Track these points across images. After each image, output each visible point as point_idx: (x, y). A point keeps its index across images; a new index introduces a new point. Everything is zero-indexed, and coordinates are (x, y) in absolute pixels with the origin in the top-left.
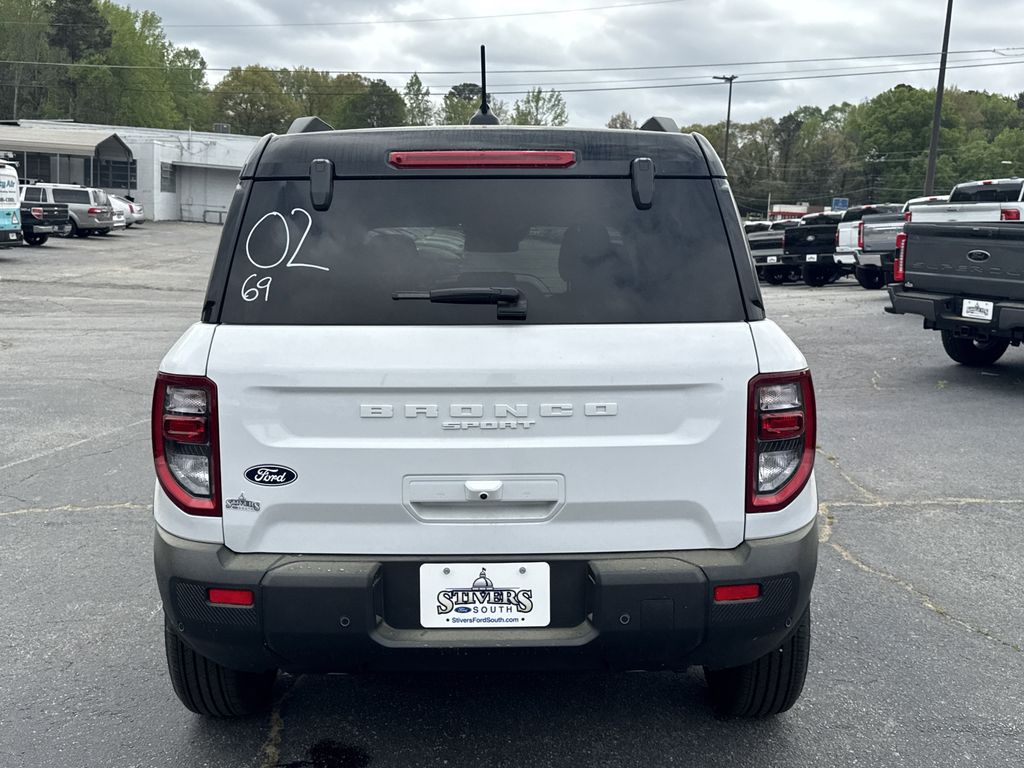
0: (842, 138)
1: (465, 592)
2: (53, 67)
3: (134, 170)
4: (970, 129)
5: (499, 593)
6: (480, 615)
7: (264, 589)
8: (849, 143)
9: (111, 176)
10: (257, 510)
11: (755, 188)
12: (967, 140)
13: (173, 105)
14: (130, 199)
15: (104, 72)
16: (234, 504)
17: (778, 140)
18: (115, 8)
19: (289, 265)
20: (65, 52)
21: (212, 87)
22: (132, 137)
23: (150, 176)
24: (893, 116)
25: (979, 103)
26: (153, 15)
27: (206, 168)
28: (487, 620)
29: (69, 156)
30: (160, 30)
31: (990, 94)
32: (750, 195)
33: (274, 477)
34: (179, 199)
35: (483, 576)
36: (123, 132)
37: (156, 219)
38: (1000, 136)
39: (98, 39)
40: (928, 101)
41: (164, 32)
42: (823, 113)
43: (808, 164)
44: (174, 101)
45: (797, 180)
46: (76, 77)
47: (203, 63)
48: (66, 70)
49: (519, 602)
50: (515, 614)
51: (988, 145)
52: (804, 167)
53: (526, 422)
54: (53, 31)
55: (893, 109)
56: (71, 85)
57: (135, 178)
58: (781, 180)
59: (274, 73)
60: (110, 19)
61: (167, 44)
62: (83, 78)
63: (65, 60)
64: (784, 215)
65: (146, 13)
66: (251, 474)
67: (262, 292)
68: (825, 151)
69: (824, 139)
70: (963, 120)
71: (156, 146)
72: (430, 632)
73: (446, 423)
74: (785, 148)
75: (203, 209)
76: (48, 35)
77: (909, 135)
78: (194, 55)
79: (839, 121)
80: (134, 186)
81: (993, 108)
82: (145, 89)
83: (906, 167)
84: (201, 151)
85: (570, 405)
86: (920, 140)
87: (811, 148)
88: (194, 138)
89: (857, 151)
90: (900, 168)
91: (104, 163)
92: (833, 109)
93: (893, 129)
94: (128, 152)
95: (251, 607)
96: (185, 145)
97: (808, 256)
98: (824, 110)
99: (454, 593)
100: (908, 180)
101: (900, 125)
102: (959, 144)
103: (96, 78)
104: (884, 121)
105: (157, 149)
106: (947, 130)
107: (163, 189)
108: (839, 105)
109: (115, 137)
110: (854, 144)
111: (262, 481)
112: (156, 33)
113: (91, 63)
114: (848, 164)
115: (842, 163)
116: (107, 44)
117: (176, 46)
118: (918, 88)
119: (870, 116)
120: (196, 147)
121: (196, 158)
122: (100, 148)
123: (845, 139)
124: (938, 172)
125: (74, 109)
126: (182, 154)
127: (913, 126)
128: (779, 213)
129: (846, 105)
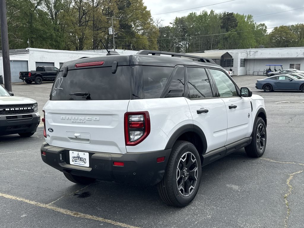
1: (76, 157)
2: (222, 35)
3: (233, 62)
5: (81, 158)
6: (78, 163)
9: (226, 64)
10: (50, 137)
13: (255, 41)
14: (231, 70)
15: (235, 34)
16: (47, 135)
18: (239, 15)
20: (225, 30)
21: (268, 34)
22: (232, 52)
23: (237, 63)
26: (251, 15)
27: (254, 59)
28: (79, 164)
29: (215, 59)
30: (252, 19)
33: (51, 130)
34: (246, 69)
35: (78, 154)
36: (230, 51)
37: (238, 75)
39: (234, 25)
41: (254, 20)
44: (256, 40)
46: (227, 36)
47: (266, 27)
48: (225, 34)
49: (84, 161)
50: (83, 163)
53: (84, 121)
54: (222, 25)
56: (226, 39)
57: (233, 63)
59: (289, 27)
60: (238, 19)
61: (254, 23)
62: (229, 36)
63: (225, 32)
65: (249, 15)
71: (239, 54)
73: (72, 121)
75: (253, 71)
76: (221, 26)
78: (263, 25)
80: (232, 66)
82: (246, 37)
84: (253, 54)
85: (91, 118)
88: (251, 51)
91: (225, 61)
94: (231, 57)
96: (249, 53)
99: (74, 157)
103: (233, 36)
105: (240, 55)
107: (241, 66)
109: (227, 53)
112: (251, 20)
113: (231, 32)
116: (236, 26)
117: (257, 23)
120: (252, 53)
121: (251, 57)
122: (222, 56)
125: (227, 45)
126: (248, 56)
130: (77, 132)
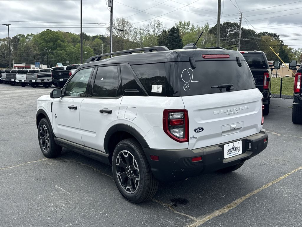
0: (32, 44)
1: (231, 149)
4: (69, 43)
5: (235, 148)
6: (233, 154)
7: (204, 156)
8: (35, 46)
10: (196, 139)
11: (7, 59)
12: (68, 46)
16: (192, 138)
17: (12, 44)
19: (192, 81)
24: (47, 38)
25: (70, 36)
28: (234, 154)
31: (72, 33)
32: (6, 61)
33: (200, 130)
35: (233, 145)
38: (77, 45)
40: (56, 34)
42: (25, 36)
43: (23, 52)
45: (20, 57)
49: (238, 150)
51: (74, 48)
52: (22, 52)
55: (47, 36)
58: (15, 56)
64: (18, 67)
66: (195, 131)
67: (188, 88)
68: (28, 48)
69: (27, 44)
70: (66, 40)
72: (226, 159)
73: (227, 114)
74: (15, 46)
77: (52, 44)
79: (31, 39)
81: (74, 37)
83: (52, 53)
86: (55, 46)
87: (23, 47)
89: (38, 48)
90: (50, 53)
92: (28, 35)
93: (47, 42)
95: (202, 160)
97: (60, 79)
98: (26, 36)
99: (229, 150)
100: (54, 57)
101: (49, 41)
102: (66, 47)
104: (44, 40)
106: (63, 43)
108: (30, 34)
110: (36, 46)
111: (198, 132)
114: (35, 52)
115: (34, 52)
118: (53, 31)
119: (40, 38)
123: (34, 45)
124: (62, 55)
127: (53, 41)
128: (17, 66)
129: (32, 34)
130: (233, 124)
